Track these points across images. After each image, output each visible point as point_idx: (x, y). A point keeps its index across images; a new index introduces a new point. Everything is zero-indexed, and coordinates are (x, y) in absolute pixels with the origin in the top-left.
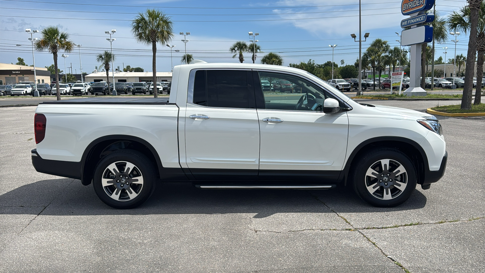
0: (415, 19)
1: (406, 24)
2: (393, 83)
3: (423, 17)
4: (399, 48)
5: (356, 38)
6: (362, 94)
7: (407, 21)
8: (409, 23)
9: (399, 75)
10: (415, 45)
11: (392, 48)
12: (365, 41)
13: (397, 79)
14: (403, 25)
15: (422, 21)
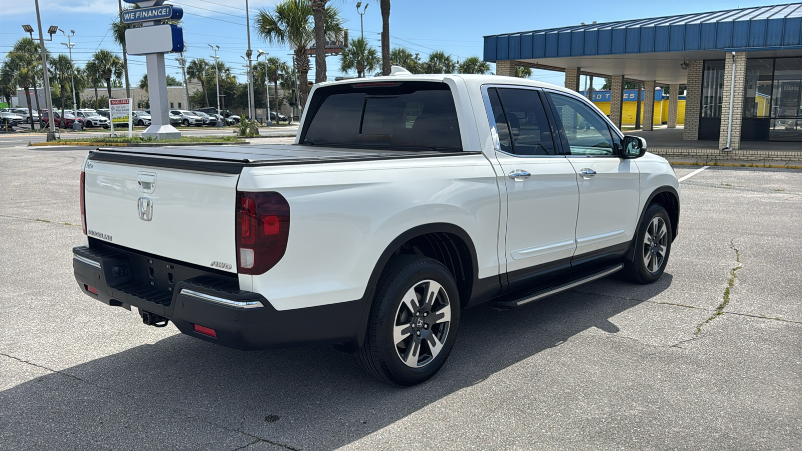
0: (150, 12)
1: (131, 18)
2: (114, 117)
3: (166, 10)
4: (69, 58)
5: (32, 33)
6: (59, 138)
7: (134, 13)
8: (139, 17)
9: (124, 104)
10: (156, 55)
11: (55, 56)
12: (51, 40)
13: (120, 111)
14: (126, 19)
15: (164, 16)
